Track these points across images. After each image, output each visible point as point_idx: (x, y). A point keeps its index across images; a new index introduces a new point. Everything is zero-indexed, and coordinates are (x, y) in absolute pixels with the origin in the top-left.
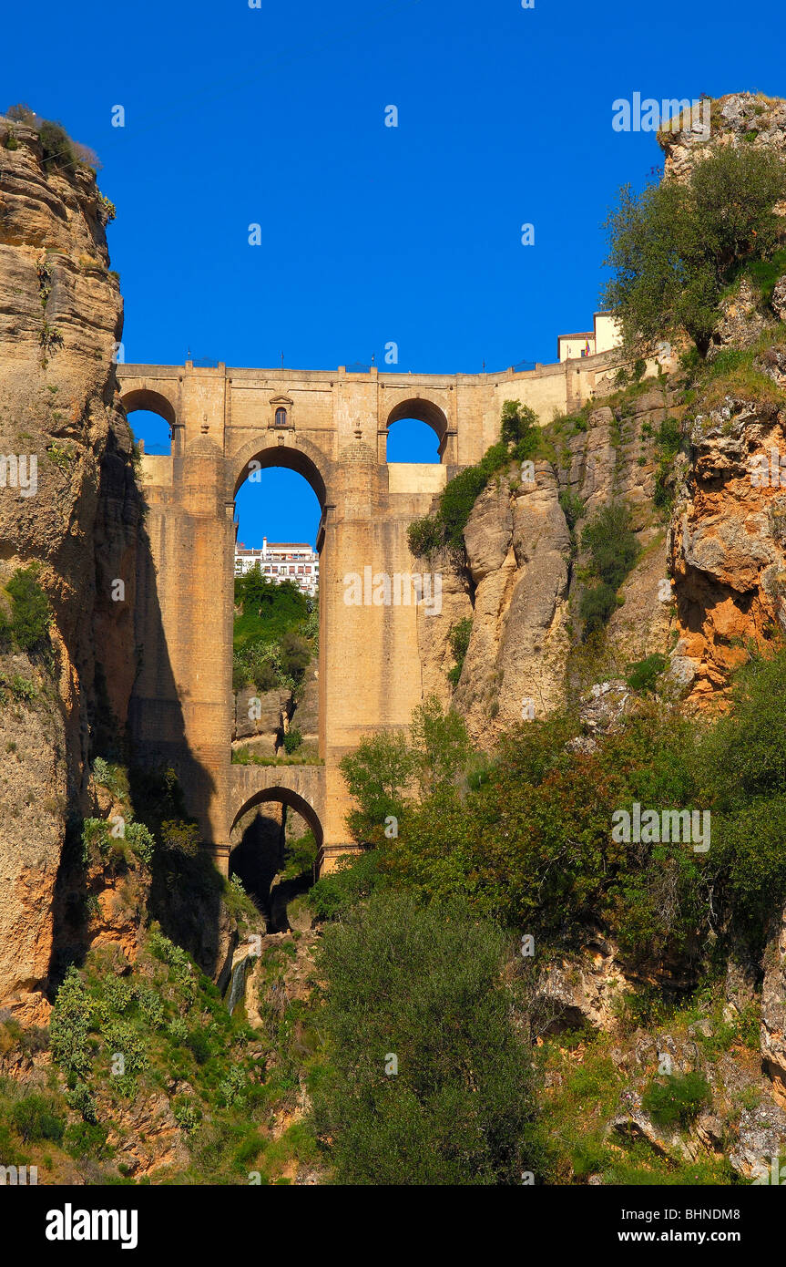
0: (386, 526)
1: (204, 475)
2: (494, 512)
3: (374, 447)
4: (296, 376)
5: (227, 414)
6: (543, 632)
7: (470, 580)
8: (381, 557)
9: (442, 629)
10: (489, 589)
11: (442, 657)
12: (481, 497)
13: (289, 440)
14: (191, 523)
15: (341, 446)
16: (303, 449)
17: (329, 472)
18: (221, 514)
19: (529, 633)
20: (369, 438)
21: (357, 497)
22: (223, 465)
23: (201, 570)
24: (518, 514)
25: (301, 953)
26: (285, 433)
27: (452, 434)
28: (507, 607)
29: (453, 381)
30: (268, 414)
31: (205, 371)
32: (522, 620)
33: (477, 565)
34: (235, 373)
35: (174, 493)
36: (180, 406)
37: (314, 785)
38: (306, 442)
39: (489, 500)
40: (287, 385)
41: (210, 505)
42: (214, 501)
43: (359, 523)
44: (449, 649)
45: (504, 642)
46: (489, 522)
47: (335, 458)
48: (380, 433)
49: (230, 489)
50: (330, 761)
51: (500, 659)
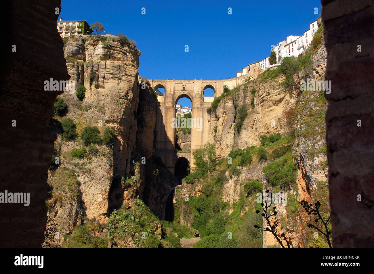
0: (202, 108)
1: (170, 100)
2: (221, 106)
3: (201, 94)
4: (187, 81)
5: (174, 88)
6: (230, 129)
7: (217, 118)
8: (202, 114)
9: (212, 128)
10: (221, 120)
11: (212, 133)
12: (219, 103)
13: (185, 93)
14: (167, 109)
15: (195, 94)
16: (188, 95)
17: (193, 99)
18: (173, 107)
19: (227, 130)
20: (200, 92)
21: (197, 103)
22: (173, 98)
23: (169, 117)
24: (226, 107)
25: (183, 189)
26: (185, 92)
27: (215, 91)
28: (223, 124)
29: (216, 81)
30: (182, 88)
31: (170, 81)
32: (225, 127)
33: (218, 116)
34: (176, 81)
35: (165, 103)
36: (166, 87)
37: (189, 156)
38: (188, 93)
39: (221, 104)
40: (185, 83)
41: (171, 105)
42: (171, 104)
43: (198, 108)
44: (214, 131)
45: (223, 130)
46: (221, 108)
47: (194, 96)
48: (202, 91)
49: (174, 102)
50: (192, 152)
51: (222, 134)
